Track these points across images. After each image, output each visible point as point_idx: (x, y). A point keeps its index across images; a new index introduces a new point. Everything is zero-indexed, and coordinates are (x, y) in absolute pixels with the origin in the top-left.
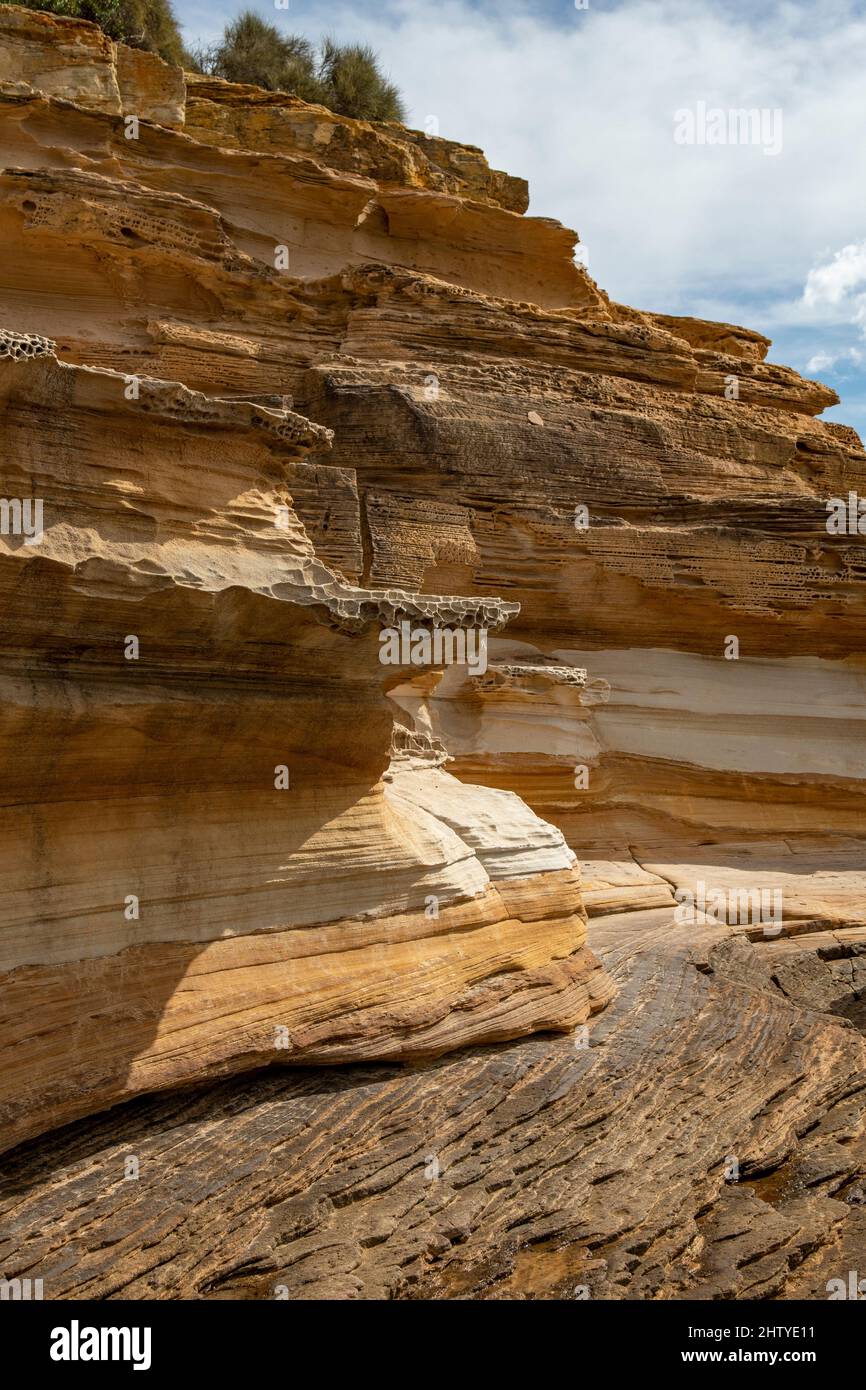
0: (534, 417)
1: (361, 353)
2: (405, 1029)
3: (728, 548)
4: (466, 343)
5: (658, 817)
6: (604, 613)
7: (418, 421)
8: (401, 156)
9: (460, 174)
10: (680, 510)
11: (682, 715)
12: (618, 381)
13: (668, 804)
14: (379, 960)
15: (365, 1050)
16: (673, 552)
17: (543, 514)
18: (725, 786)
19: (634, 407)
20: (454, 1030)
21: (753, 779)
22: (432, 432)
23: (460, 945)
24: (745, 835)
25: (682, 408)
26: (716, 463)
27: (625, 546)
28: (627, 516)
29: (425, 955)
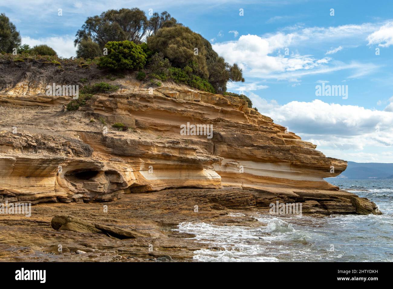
0: (235, 136)
1: (218, 128)
2: (203, 186)
3: (256, 151)
4: (230, 126)
5: (247, 180)
6: (243, 157)
7: (221, 136)
8: (227, 101)
9: (235, 101)
10: (253, 146)
11: (252, 169)
12: (247, 130)
13: (249, 178)
14: (202, 182)
15: (200, 187)
16: (250, 151)
17: (235, 146)
18: (256, 177)
19: (249, 133)
20: (207, 187)
21: (260, 176)
22: (223, 138)
23: (208, 182)
24: (258, 182)
25: (255, 133)
26: (259, 140)
27: (245, 150)
28: (246, 146)
29: (205, 182)
